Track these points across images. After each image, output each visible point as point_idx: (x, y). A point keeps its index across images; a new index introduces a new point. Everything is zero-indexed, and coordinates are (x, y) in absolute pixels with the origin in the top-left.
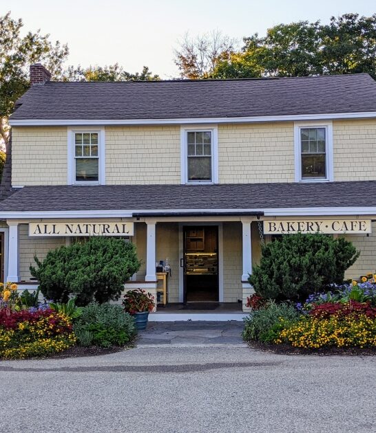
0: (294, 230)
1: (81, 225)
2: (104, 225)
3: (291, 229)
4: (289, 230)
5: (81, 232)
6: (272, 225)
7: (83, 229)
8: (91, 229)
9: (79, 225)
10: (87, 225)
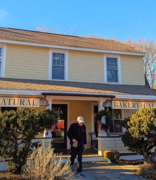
0: (126, 107)
1: (6, 99)
2: (21, 100)
3: (125, 106)
4: (124, 107)
5: (5, 104)
6: (116, 103)
7: (7, 102)
8: (12, 102)
9: (4, 100)
10: (10, 100)
